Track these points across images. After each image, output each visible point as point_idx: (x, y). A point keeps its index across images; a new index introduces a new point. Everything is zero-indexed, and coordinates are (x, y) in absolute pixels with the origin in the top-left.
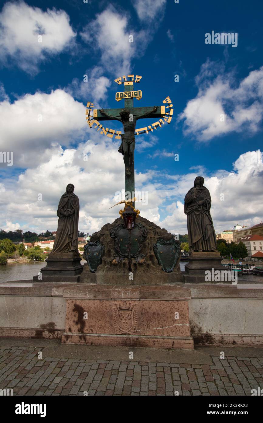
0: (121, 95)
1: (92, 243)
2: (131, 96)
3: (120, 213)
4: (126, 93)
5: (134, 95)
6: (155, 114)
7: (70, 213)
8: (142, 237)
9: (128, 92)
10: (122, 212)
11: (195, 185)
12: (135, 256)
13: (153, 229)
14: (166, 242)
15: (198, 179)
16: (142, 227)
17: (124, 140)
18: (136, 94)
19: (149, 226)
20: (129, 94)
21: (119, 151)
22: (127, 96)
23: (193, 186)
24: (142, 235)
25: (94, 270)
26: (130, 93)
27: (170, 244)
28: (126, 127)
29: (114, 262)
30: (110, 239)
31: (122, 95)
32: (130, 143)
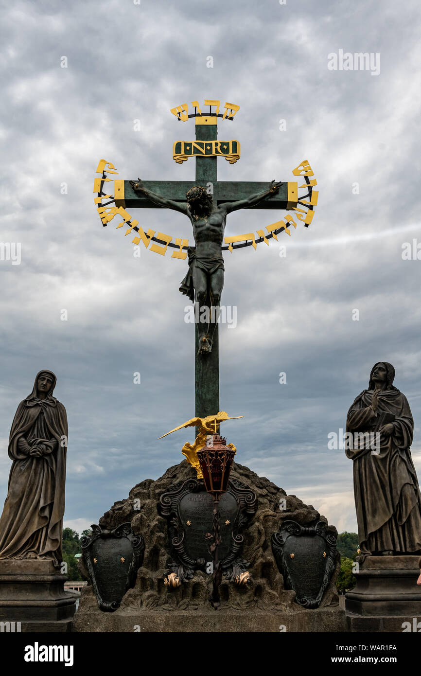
0: (188, 148)
1: (106, 532)
2: (214, 152)
3: (183, 451)
4: (201, 145)
5: (219, 150)
6: (273, 200)
7: (47, 449)
8: (242, 516)
9: (204, 142)
10: (190, 447)
11: (372, 384)
12: (224, 567)
13: (269, 494)
14: (303, 528)
15: (380, 369)
16: (244, 489)
17: (195, 263)
18: (225, 147)
19: (261, 486)
20: (208, 148)
21: (181, 289)
22: (204, 151)
23: (367, 387)
24: (241, 510)
25: (110, 605)
26: (211, 145)
27: (312, 534)
28: (199, 229)
29: (171, 581)
30: (158, 520)
31: (191, 149)
32: (212, 270)
